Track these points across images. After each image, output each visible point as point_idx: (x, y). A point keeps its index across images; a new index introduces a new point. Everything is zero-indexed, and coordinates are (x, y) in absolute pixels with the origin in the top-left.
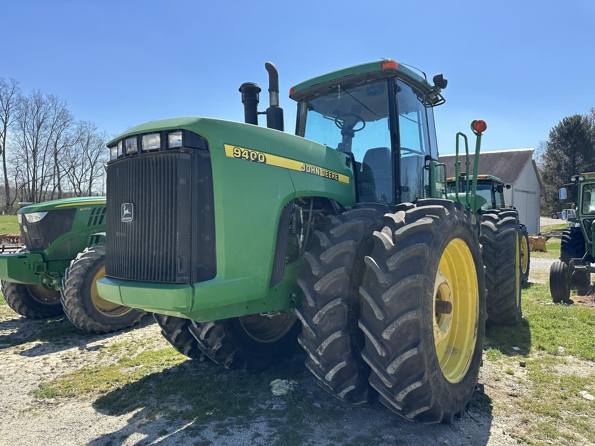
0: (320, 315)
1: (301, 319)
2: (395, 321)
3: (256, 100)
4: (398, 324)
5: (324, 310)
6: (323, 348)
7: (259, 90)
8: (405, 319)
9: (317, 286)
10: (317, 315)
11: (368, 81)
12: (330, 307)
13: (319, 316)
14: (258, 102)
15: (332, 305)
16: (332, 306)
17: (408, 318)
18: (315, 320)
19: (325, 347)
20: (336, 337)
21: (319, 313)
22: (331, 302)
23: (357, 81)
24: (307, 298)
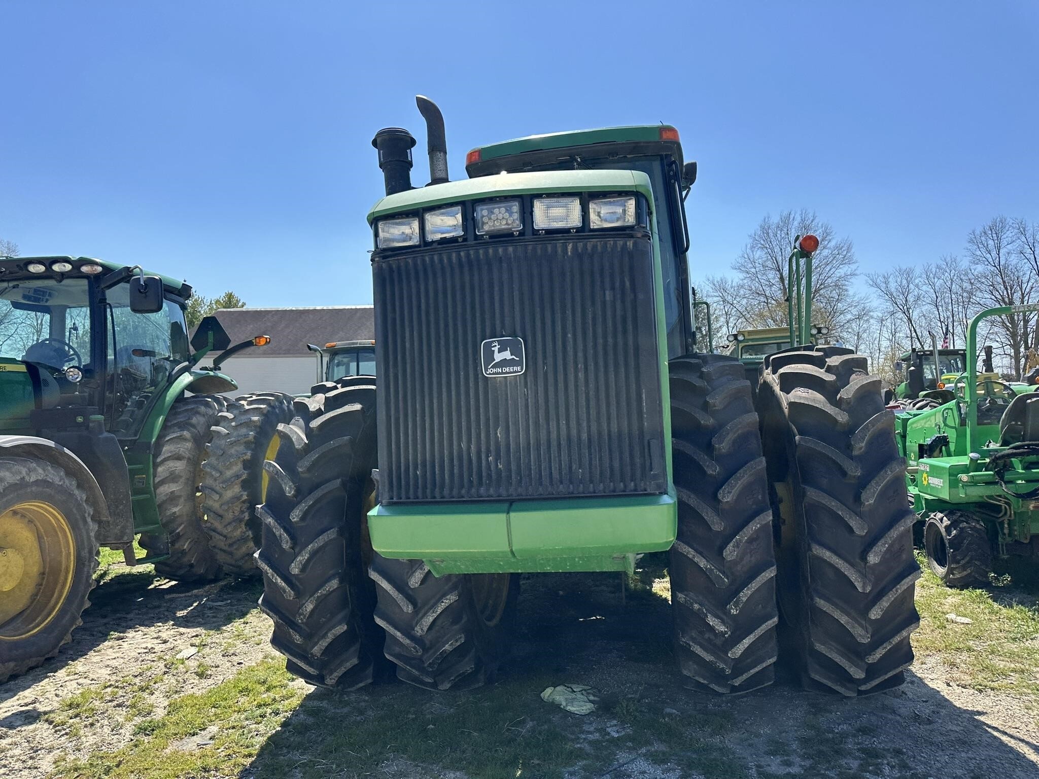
0: (737, 543)
1: (690, 556)
2: (889, 533)
3: (406, 162)
4: (893, 537)
5: (744, 533)
6: (742, 600)
7: (413, 142)
8: (903, 528)
9: (724, 494)
10: (731, 544)
11: (628, 156)
12: (756, 527)
13: (737, 546)
14: (412, 166)
15: (759, 523)
16: (758, 526)
17: (906, 526)
18: (729, 552)
19: (744, 599)
20: (767, 577)
21: (736, 540)
22: (757, 518)
23: (609, 154)
24: (706, 517)
